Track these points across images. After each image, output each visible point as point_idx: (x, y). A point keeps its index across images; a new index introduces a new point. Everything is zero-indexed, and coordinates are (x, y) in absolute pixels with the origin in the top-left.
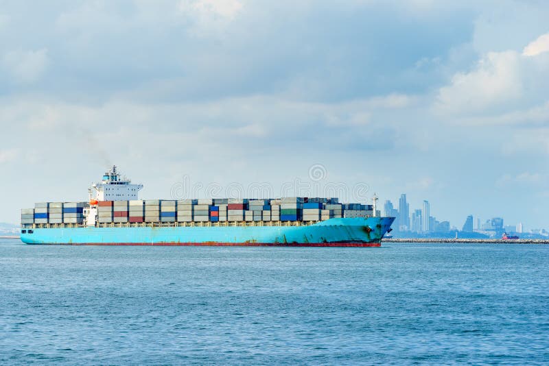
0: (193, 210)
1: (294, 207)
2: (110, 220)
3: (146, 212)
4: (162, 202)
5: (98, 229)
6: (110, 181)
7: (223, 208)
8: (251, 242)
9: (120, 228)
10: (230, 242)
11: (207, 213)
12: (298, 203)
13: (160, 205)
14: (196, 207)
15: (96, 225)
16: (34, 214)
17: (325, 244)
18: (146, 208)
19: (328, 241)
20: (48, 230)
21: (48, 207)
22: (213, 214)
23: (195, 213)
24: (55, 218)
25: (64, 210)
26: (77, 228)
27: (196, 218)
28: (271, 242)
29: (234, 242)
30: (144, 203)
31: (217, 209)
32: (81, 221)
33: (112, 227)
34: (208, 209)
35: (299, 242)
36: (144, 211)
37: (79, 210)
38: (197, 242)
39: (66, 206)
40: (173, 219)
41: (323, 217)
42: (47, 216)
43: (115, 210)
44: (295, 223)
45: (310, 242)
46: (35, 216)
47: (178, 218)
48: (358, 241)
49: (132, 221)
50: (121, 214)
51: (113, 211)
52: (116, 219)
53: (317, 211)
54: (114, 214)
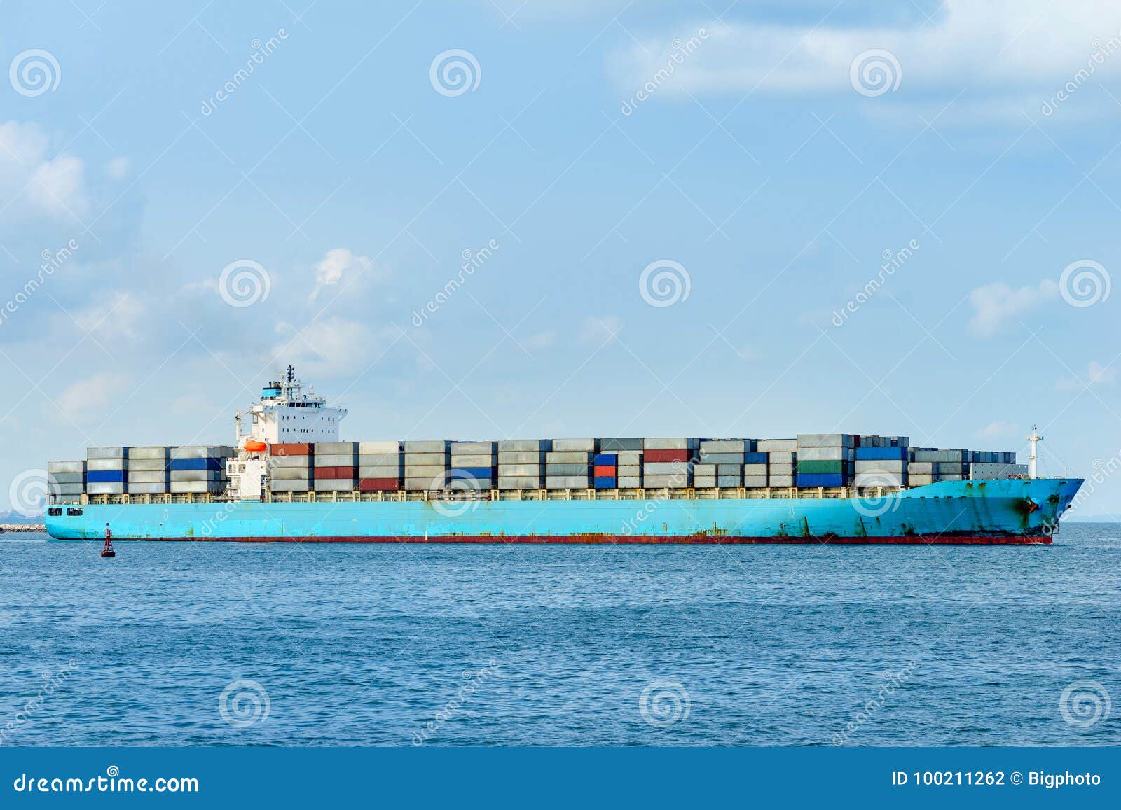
0: (543, 464)
1: (836, 455)
2: (304, 485)
3: (407, 469)
4: (453, 446)
5: (269, 505)
6: (283, 399)
7: (629, 459)
8: (709, 534)
9: (333, 502)
10: (650, 534)
11: (585, 469)
12: (845, 447)
13: (448, 452)
14: (550, 457)
15: (262, 497)
16: (85, 473)
17: (910, 538)
18: (408, 459)
19: (918, 531)
20: (126, 508)
21: (126, 457)
22: (600, 471)
23: (549, 469)
24: (146, 480)
25: (171, 465)
26: (208, 506)
27: (551, 482)
28: (768, 534)
29: (660, 533)
30: (401, 448)
31: (614, 461)
32: (219, 487)
33: (310, 502)
34: (585, 460)
35: (842, 535)
36: (402, 466)
37: (215, 464)
38: (552, 534)
39: (175, 455)
40: (487, 483)
41: (912, 480)
42: (123, 476)
43: (316, 464)
44: (833, 491)
45: (871, 533)
46: (88, 476)
47: (500, 480)
48: (993, 532)
49: (367, 488)
50: (337, 473)
51: (311, 466)
52: (320, 484)
53: (897, 465)
54: (314, 473)
